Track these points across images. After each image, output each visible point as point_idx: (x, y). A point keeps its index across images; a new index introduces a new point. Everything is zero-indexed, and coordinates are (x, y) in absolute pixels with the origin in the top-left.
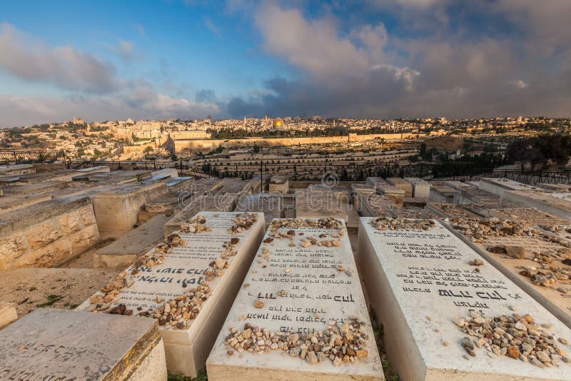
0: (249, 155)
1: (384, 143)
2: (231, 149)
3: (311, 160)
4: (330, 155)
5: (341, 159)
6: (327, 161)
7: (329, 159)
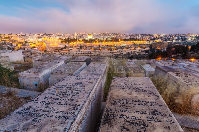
0: (78, 50)
1: (135, 45)
2: (70, 47)
3: (104, 52)
4: (112, 50)
5: (117, 52)
6: (111, 52)
7: (112, 52)
